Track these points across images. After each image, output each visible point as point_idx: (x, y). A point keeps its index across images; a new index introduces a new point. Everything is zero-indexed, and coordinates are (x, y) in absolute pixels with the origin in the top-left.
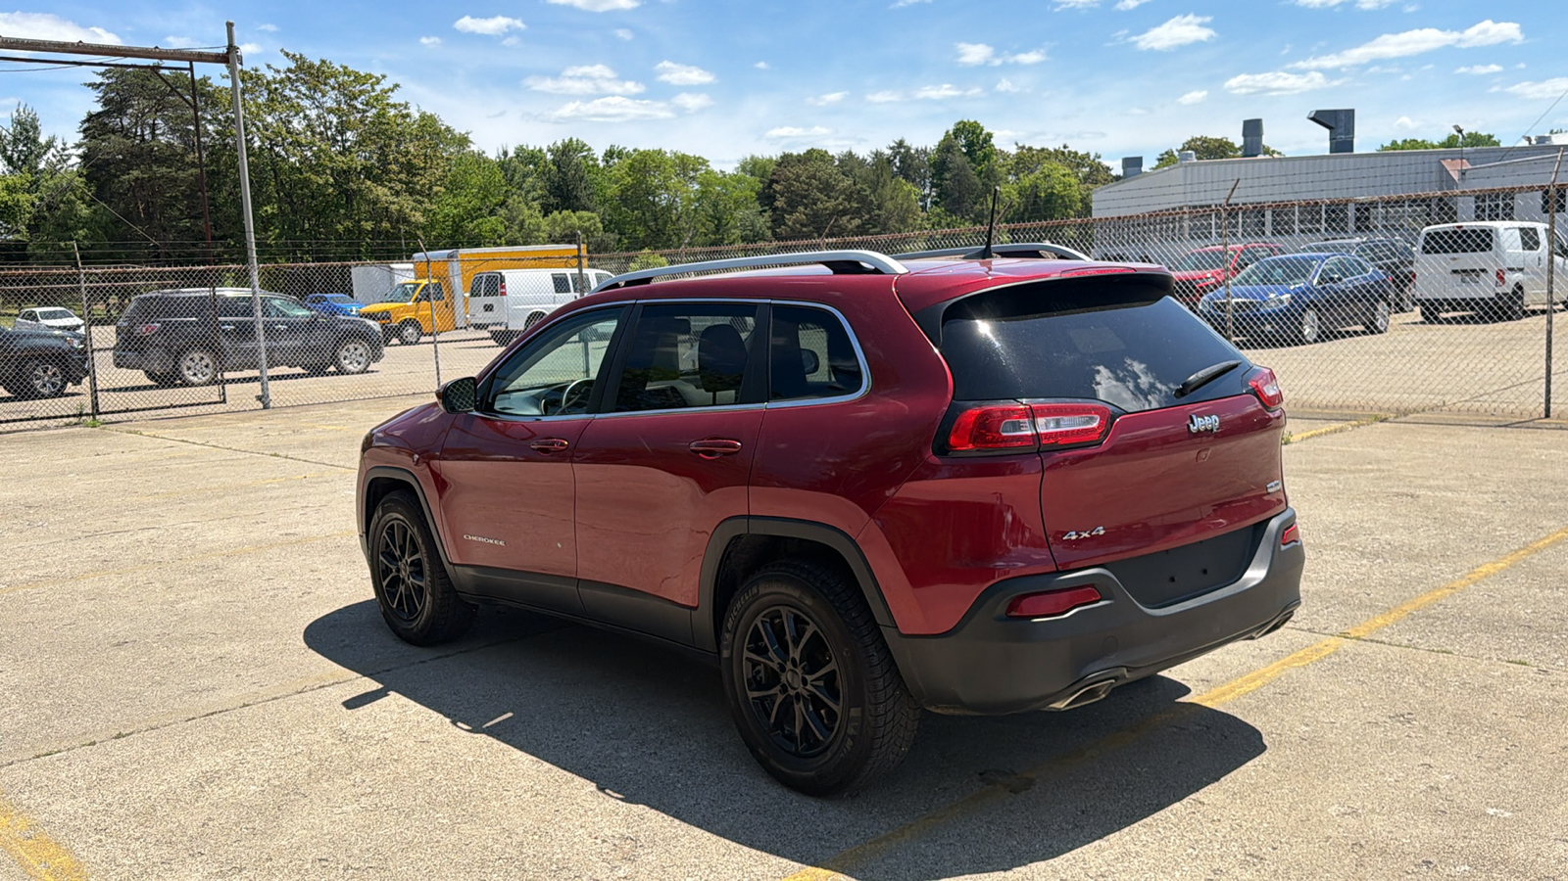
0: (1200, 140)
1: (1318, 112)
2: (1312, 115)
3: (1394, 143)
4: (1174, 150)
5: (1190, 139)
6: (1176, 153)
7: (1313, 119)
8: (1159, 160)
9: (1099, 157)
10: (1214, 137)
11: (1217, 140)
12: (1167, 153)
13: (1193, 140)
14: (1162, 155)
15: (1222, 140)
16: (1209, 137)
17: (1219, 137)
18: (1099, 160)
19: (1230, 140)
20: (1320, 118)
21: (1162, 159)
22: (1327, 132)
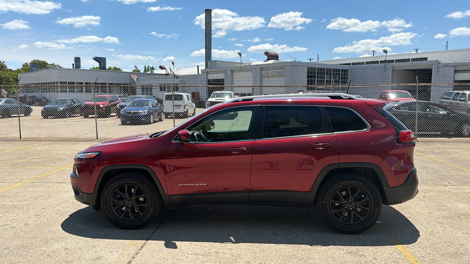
0: (37, 61)
1: (96, 57)
2: (94, 58)
3: (94, 68)
4: (28, 63)
5: (33, 60)
6: (29, 64)
7: (94, 59)
8: (23, 66)
9: (4, 63)
10: (41, 60)
11: (42, 61)
12: (26, 64)
13: (34, 60)
14: (24, 64)
15: (44, 61)
16: (40, 60)
17: (43, 61)
18: (4, 64)
19: (47, 62)
20: (96, 59)
21: (24, 66)
22: (98, 63)
